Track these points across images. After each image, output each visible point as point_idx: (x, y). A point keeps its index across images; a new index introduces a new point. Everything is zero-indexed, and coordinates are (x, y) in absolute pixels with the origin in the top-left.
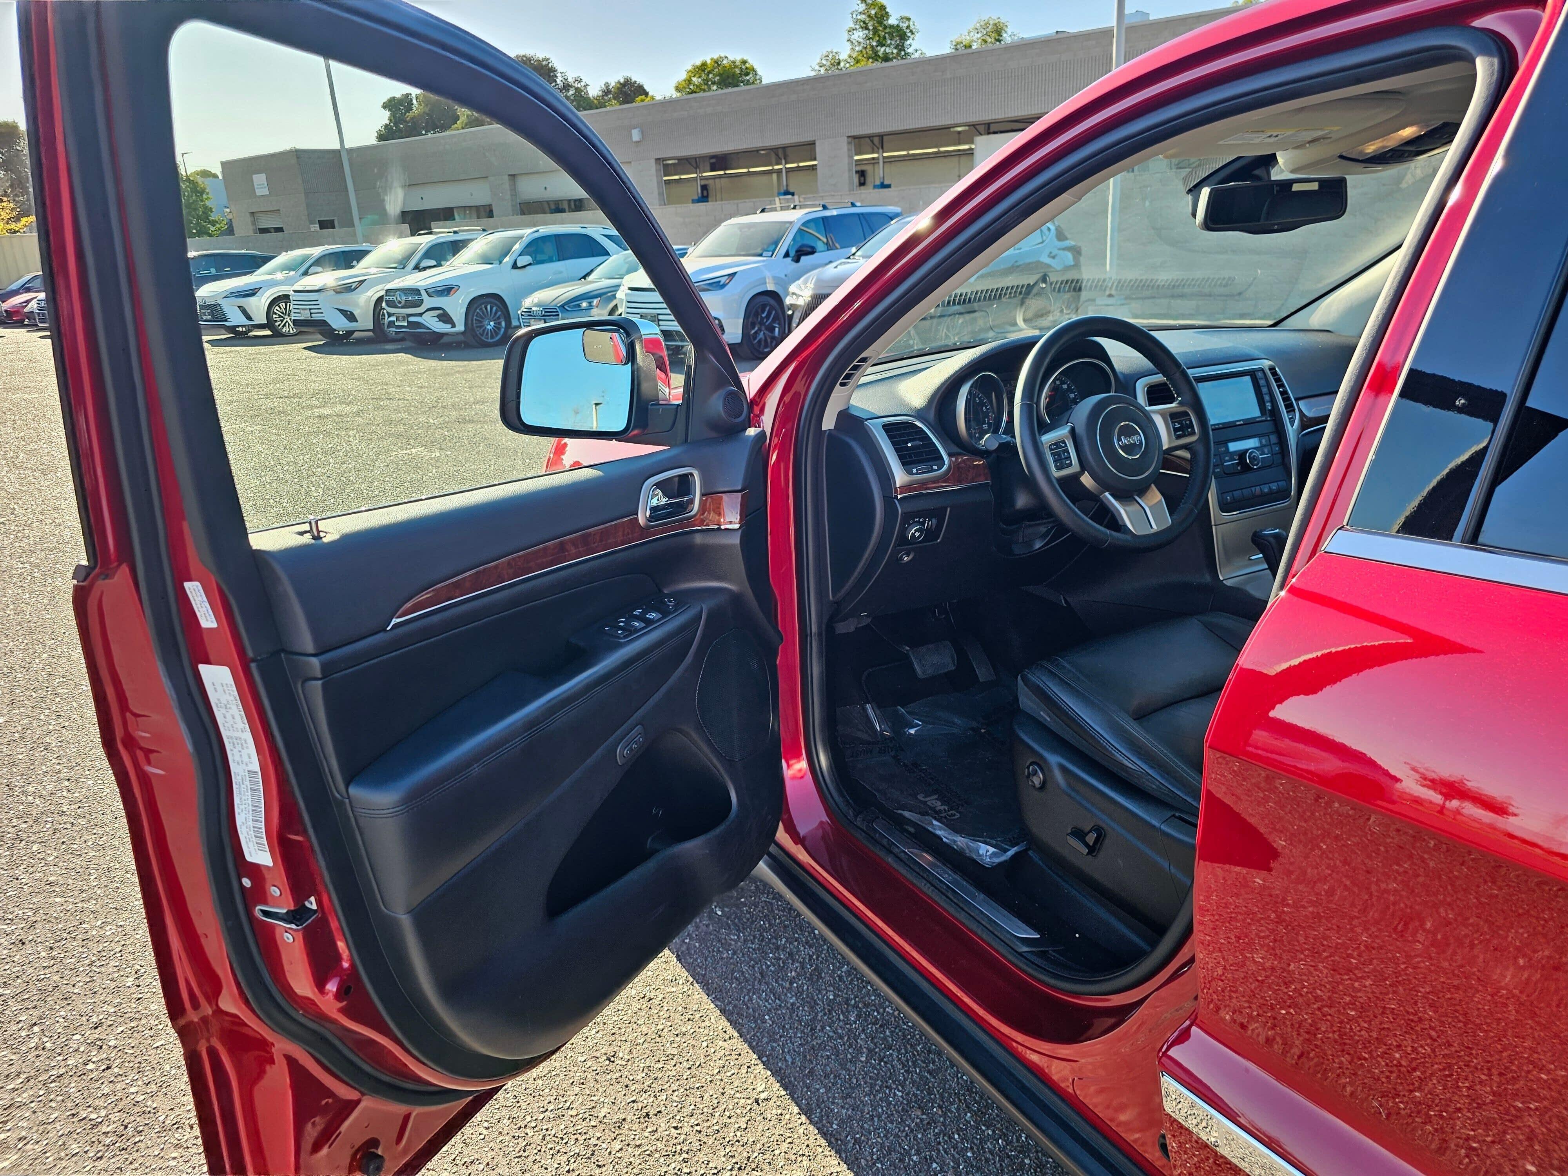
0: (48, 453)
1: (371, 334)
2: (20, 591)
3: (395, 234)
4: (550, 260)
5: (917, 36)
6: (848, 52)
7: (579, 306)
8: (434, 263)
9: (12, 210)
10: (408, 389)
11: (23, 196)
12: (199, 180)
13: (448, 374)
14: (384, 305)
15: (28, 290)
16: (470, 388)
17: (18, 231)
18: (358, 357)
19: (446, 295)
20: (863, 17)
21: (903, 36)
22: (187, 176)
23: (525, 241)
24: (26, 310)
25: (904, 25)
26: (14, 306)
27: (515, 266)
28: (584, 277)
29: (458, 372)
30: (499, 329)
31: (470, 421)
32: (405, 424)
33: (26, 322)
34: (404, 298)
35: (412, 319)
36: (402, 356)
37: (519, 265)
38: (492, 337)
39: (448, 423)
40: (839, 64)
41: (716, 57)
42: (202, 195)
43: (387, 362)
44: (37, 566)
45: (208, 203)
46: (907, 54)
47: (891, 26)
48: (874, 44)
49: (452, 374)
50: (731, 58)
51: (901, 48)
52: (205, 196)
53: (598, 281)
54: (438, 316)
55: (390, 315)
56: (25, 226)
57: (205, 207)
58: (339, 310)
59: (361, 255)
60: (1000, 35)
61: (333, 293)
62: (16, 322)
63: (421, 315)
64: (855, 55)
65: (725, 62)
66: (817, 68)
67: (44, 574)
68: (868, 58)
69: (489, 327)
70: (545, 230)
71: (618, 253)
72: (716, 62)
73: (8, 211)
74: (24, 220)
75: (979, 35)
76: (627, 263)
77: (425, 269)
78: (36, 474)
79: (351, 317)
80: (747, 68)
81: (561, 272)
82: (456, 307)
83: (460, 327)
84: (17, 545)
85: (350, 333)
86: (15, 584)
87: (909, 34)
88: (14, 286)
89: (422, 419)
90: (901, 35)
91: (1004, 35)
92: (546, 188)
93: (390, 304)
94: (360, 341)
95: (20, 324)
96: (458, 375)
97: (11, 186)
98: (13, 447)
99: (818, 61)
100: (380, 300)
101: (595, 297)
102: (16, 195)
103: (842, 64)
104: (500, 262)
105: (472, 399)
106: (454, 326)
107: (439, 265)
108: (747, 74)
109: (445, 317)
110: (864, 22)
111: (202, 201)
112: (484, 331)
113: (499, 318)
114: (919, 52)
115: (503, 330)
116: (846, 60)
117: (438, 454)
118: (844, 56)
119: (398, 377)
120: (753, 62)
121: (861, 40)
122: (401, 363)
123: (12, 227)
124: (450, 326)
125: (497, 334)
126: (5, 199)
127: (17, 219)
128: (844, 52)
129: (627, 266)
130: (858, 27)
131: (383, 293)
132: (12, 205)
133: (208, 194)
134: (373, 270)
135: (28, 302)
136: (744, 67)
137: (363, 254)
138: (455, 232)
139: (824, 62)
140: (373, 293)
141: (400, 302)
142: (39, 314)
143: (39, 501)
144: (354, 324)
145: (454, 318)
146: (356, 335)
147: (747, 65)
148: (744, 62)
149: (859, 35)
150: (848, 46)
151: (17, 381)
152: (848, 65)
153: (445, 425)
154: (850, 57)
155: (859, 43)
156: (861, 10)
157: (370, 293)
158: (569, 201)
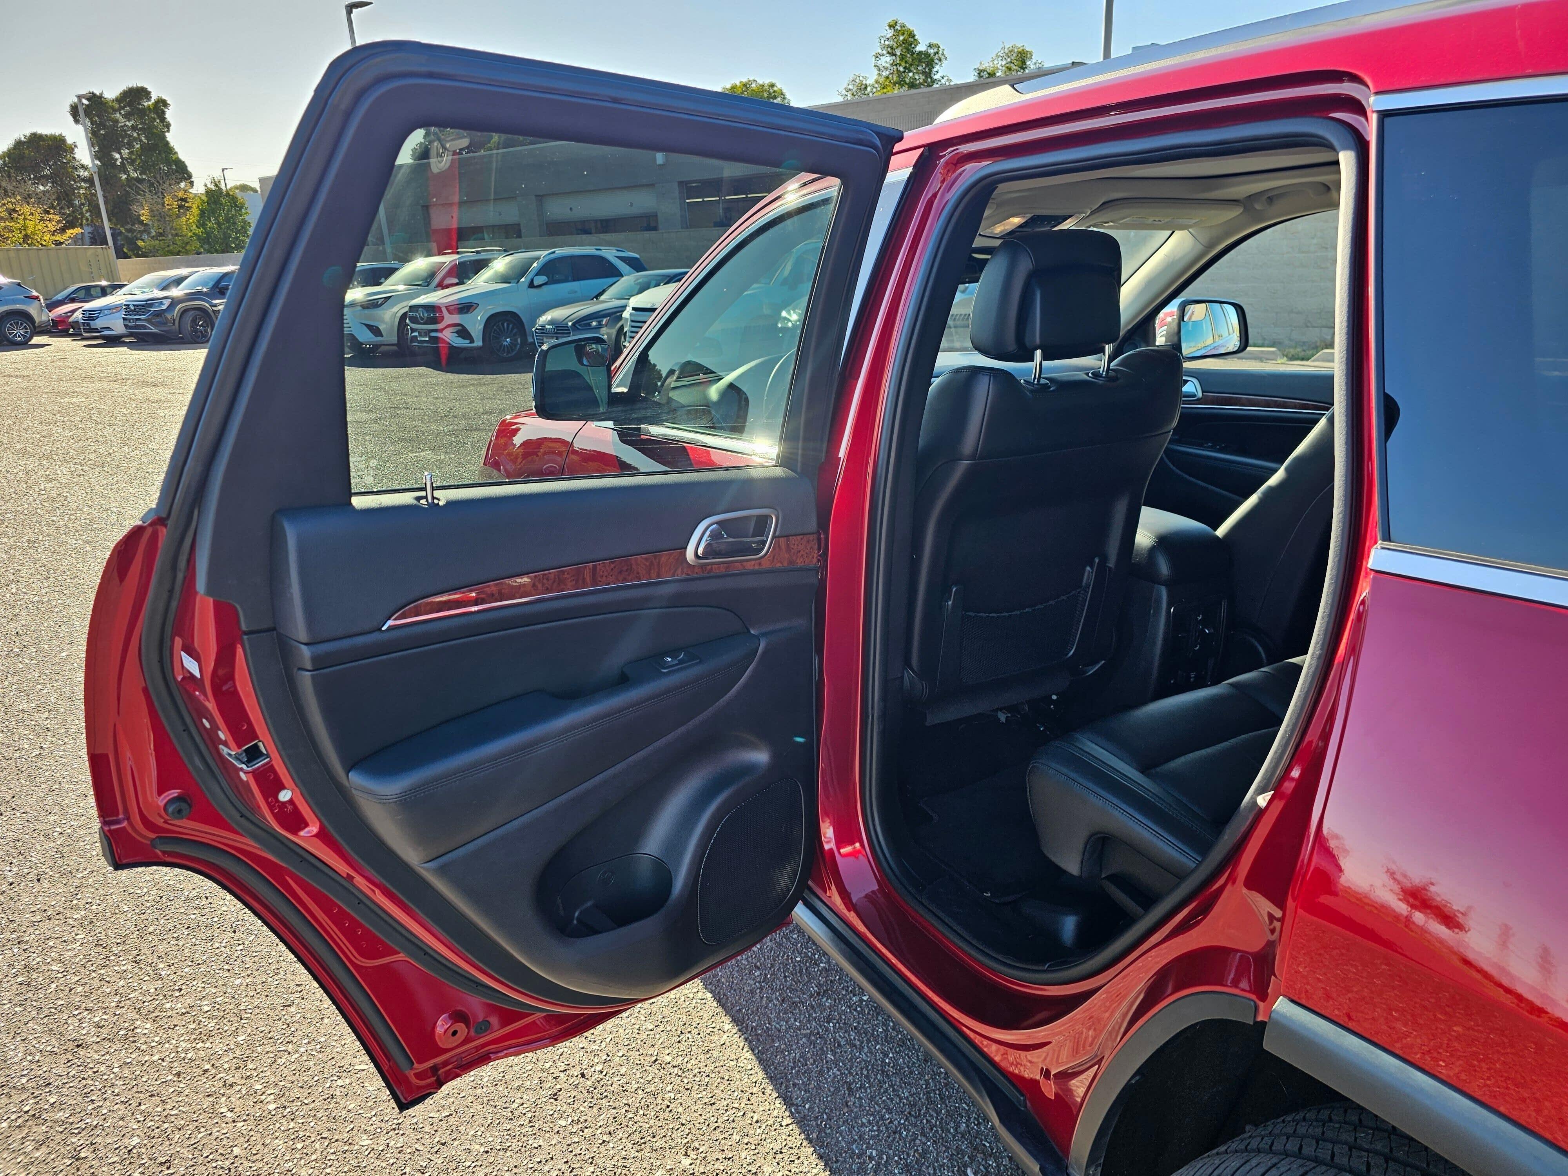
0: (95, 451)
1: (395, 348)
2: (74, 561)
3: (422, 253)
4: (566, 280)
5: (945, 62)
6: (875, 77)
7: (589, 325)
8: (456, 281)
9: (59, 222)
10: (425, 399)
11: (69, 208)
12: (239, 194)
13: (463, 386)
14: (407, 321)
15: (73, 300)
16: (481, 400)
17: (62, 243)
18: (381, 370)
19: (466, 313)
20: (891, 43)
21: (930, 63)
22: (227, 191)
23: (542, 261)
24: (71, 320)
25: (931, 51)
26: (60, 316)
27: (531, 285)
28: (597, 297)
29: (473, 385)
30: (516, 346)
31: (477, 430)
32: (417, 431)
33: (71, 331)
34: (426, 315)
35: (433, 334)
36: (423, 370)
37: (536, 283)
38: (508, 352)
39: (456, 430)
40: (866, 88)
41: (745, 80)
42: (240, 210)
43: (408, 375)
44: (88, 542)
45: (247, 218)
46: (933, 81)
47: (920, 53)
48: (901, 69)
49: (467, 387)
50: (760, 82)
51: (928, 74)
52: (243, 211)
53: (608, 300)
54: (456, 332)
55: (413, 330)
56: (70, 237)
57: (244, 222)
58: (365, 325)
59: (389, 272)
60: (1024, 62)
61: (360, 308)
62: (61, 331)
63: (441, 330)
64: (882, 80)
65: (753, 85)
66: (844, 92)
67: (94, 548)
68: (895, 84)
69: (505, 343)
70: (560, 252)
71: (628, 275)
72: (745, 85)
73: (54, 223)
74: (69, 231)
75: (1004, 63)
76: (637, 284)
77: (447, 287)
78: (85, 468)
79: (376, 331)
80: (774, 92)
81: (576, 292)
82: (475, 323)
83: (478, 343)
84: (70, 525)
85: (376, 347)
86: (70, 555)
87: (937, 61)
88: (59, 297)
89: (434, 427)
90: (927, 61)
91: (1028, 63)
92: (571, 209)
93: (414, 320)
94: (385, 355)
95: (64, 333)
96: (472, 388)
97: (58, 199)
98: (64, 444)
99: (845, 86)
100: (404, 316)
101: (605, 316)
102: (61, 208)
103: (869, 89)
104: (518, 281)
105: (481, 410)
106: (472, 341)
107: (461, 283)
108: (775, 98)
109: (463, 333)
110: (892, 48)
111: (241, 215)
112: (501, 346)
113: (515, 335)
114: (946, 78)
115: (518, 346)
116: (872, 86)
117: (443, 457)
118: (870, 81)
119: (417, 388)
120: (779, 85)
121: (888, 65)
122: (421, 376)
123: (57, 238)
124: (468, 341)
125: (512, 350)
126: (52, 211)
127: (63, 230)
128: (871, 78)
129: (638, 287)
130: (885, 52)
131: (407, 309)
132: (57, 217)
133: (246, 209)
134: (401, 287)
135: (73, 311)
136: (771, 91)
137: (391, 271)
138: (477, 252)
139: (851, 87)
140: (400, 309)
141: (422, 319)
142: (84, 324)
143: (89, 490)
144: (379, 339)
145: (473, 334)
146: (383, 348)
147: (775, 89)
148: (772, 86)
149: (886, 60)
150: (876, 72)
151: (63, 386)
152: (875, 90)
153: (453, 433)
154: (877, 82)
155: (886, 69)
156: (888, 36)
157: (395, 309)
158: (596, 221)
